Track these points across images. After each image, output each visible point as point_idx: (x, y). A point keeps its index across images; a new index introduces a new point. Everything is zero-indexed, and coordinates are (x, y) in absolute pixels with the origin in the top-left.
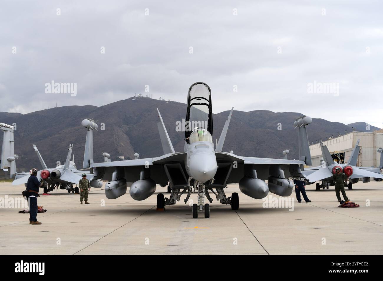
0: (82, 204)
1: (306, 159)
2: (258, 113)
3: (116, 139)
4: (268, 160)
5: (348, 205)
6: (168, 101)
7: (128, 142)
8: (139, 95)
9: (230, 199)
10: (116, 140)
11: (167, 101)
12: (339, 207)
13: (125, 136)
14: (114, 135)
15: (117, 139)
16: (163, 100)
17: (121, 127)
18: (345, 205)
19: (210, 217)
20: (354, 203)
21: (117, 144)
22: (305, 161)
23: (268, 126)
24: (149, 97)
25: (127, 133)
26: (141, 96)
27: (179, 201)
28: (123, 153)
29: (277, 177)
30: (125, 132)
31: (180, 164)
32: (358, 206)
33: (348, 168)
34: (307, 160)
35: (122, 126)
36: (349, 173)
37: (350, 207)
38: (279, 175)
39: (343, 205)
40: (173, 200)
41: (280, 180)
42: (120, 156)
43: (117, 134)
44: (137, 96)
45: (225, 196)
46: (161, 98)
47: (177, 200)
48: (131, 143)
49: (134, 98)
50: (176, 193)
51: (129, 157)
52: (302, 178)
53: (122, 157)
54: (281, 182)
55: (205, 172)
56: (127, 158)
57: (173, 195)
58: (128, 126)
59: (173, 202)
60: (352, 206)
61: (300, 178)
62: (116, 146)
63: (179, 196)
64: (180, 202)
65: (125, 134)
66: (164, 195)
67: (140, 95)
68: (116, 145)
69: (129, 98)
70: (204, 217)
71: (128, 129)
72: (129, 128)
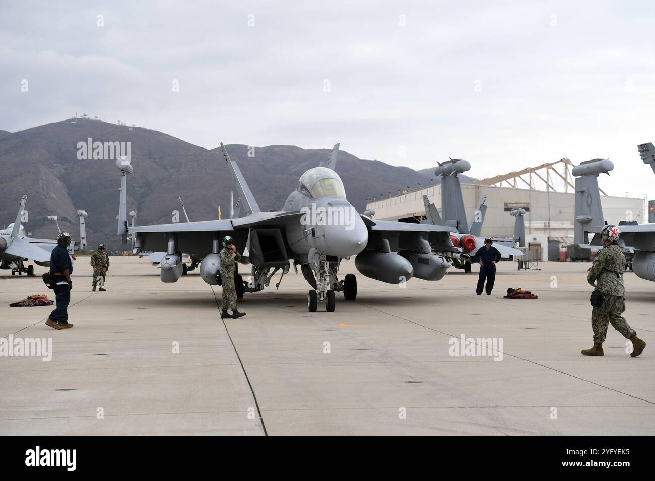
0: (94, 290)
1: (458, 224)
2: (277, 149)
3: (43, 186)
4: (405, 225)
5: (520, 295)
6: (132, 127)
7: (64, 191)
8: (82, 115)
9: (343, 284)
10: (43, 189)
11: (129, 127)
12: (505, 297)
13: (59, 182)
14: (41, 181)
15: (45, 187)
16: (123, 124)
17: (51, 168)
18: (517, 296)
19: (335, 310)
20: (530, 292)
21: (45, 196)
22: (457, 228)
23: (293, 171)
24: (98, 119)
25: (62, 178)
26: (86, 117)
27: (267, 285)
28: (56, 211)
29: (417, 251)
30: (59, 176)
31: (279, 229)
32: (536, 298)
33: (468, 238)
34: (461, 226)
35: (55, 165)
36: (469, 247)
37: (524, 298)
38: (422, 248)
39: (512, 295)
40: (259, 285)
41: (424, 256)
42: (50, 215)
43: (44, 178)
44: (79, 117)
45: (337, 279)
46: (119, 121)
47: (264, 285)
48: (69, 194)
49: (73, 120)
50: (264, 273)
51: (66, 217)
52: (454, 254)
53: (52, 217)
54: (428, 259)
55: (359, 243)
56: (62, 218)
57: (259, 277)
58: (64, 167)
59: (258, 288)
60: (526, 297)
61: (451, 253)
62: (44, 199)
63: (268, 278)
64: (269, 289)
65: (58, 178)
66: (243, 277)
67: (85, 115)
68: (43, 197)
69: (64, 120)
70: (326, 310)
71: (63, 170)
72: (66, 169)
